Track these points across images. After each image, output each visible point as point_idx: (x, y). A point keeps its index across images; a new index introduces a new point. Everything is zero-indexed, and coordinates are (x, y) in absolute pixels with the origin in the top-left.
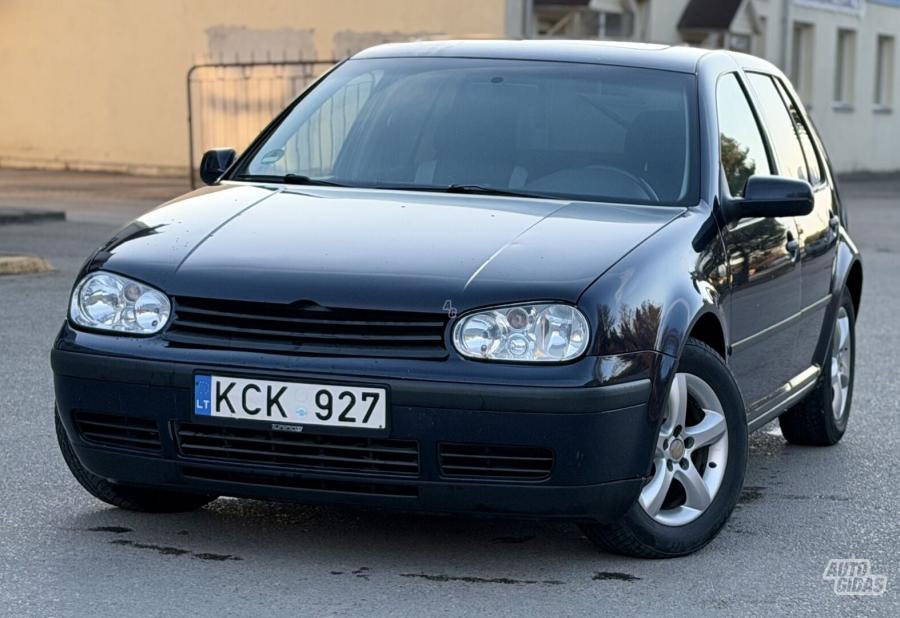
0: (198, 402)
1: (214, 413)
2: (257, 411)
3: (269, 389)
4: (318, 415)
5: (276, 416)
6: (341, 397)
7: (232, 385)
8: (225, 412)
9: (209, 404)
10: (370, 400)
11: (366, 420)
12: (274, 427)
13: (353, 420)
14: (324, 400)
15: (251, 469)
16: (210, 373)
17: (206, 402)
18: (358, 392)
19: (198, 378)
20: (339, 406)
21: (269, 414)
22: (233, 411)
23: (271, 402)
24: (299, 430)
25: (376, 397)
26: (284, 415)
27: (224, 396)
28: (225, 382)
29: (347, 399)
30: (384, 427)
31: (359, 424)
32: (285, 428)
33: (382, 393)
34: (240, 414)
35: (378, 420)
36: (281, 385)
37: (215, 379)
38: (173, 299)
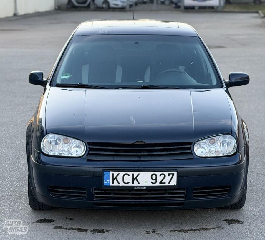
0: (105, 181)
1: (111, 184)
2: (129, 183)
3: (133, 175)
4: (152, 183)
5: (136, 184)
6: (160, 175)
7: (118, 174)
8: (116, 184)
9: (109, 182)
10: (171, 176)
11: (169, 183)
12: (135, 188)
13: (165, 183)
14: (154, 177)
16: (109, 171)
17: (108, 181)
18: (166, 173)
19: (105, 173)
20: (159, 179)
21: (133, 183)
22: (119, 183)
23: (134, 179)
24: (145, 188)
25: (173, 174)
26: (139, 183)
27: (116, 178)
28: (116, 173)
29: (163, 176)
30: (176, 184)
32: (139, 188)
33: (175, 173)
34: (122, 184)
35: (174, 182)
36: (138, 173)
37: (111, 173)
38: (86, 143)
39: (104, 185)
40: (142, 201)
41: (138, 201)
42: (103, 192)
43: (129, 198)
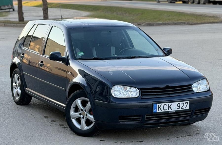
0: (154, 110)
1: (157, 111)
2: (166, 109)
3: (169, 104)
4: (178, 108)
5: (170, 110)
6: (182, 104)
7: (161, 105)
8: (160, 111)
9: (156, 110)
10: (187, 103)
12: (169, 112)
13: (183, 108)
14: (179, 105)
15: (160, 122)
16: (157, 103)
17: (156, 109)
18: (184, 102)
20: (181, 106)
21: (168, 110)
22: (161, 110)
23: (169, 107)
24: (174, 112)
25: (188, 103)
26: (171, 109)
27: (160, 108)
28: (160, 105)
29: (183, 104)
30: (189, 108)
31: (185, 109)
32: (171, 112)
33: (189, 102)
34: (163, 111)
36: (171, 103)
37: (157, 104)
39: (154, 112)
40: (170, 120)
41: (168, 120)
42: (151, 116)
43: (163, 119)
